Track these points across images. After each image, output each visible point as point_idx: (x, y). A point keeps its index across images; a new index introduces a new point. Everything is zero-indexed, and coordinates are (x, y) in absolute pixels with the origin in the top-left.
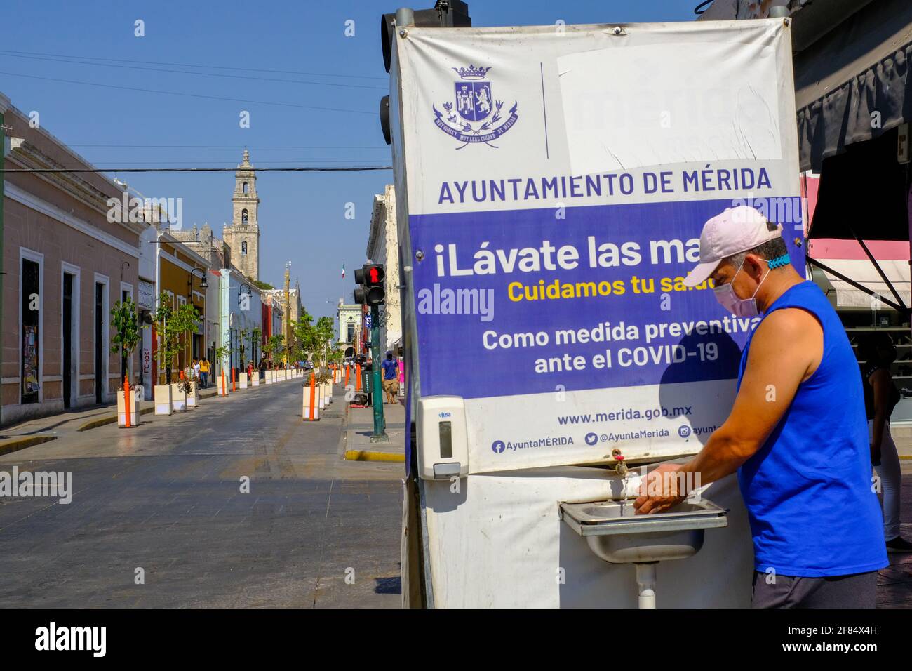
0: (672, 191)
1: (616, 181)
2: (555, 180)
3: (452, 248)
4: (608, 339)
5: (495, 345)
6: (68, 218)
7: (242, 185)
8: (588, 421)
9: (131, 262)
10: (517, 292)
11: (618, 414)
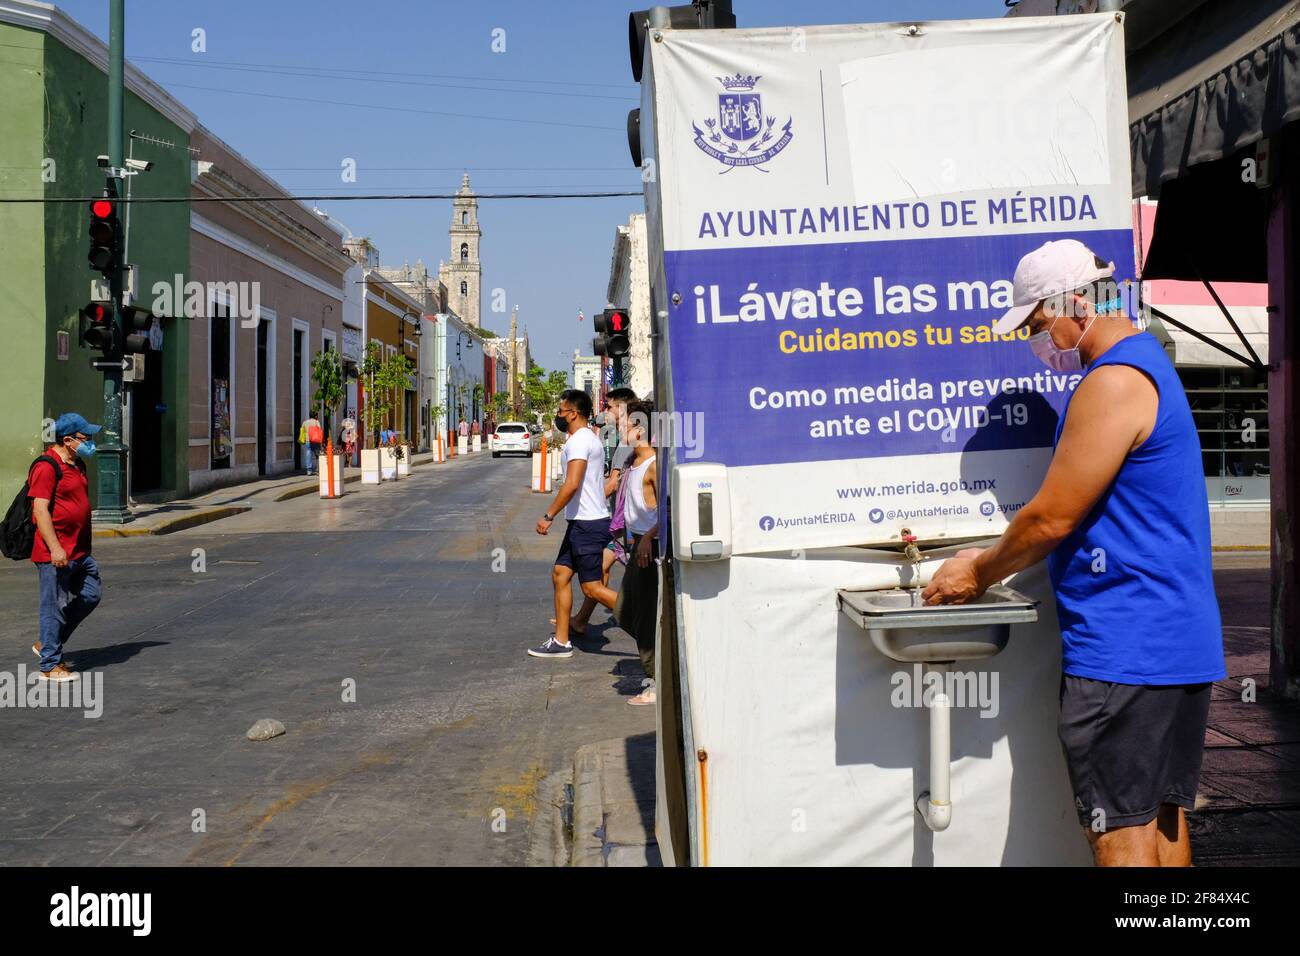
0: (975, 223)
1: (908, 212)
2: (835, 211)
3: (715, 290)
4: (897, 398)
5: (764, 404)
6: (262, 255)
7: (461, 215)
8: (873, 495)
9: (333, 306)
10: (789, 342)
11: (907, 487)
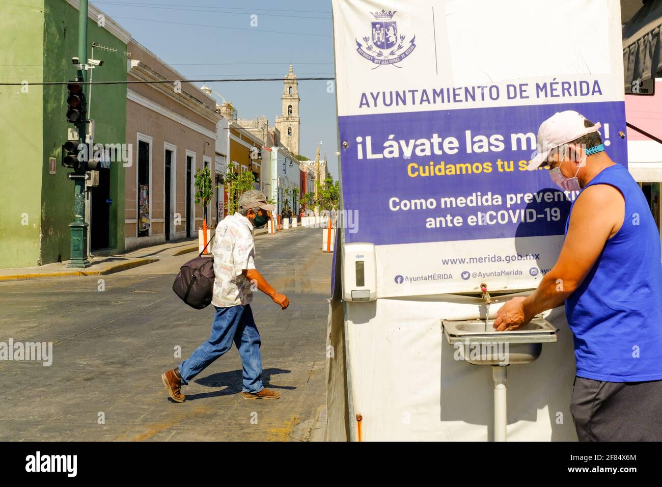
0: (528, 97)
1: (486, 91)
2: (442, 91)
3: (368, 139)
4: (480, 204)
5: (398, 208)
6: (168, 113)
7: (288, 89)
8: (464, 263)
9: (210, 143)
10: (414, 170)
11: (485, 258)
